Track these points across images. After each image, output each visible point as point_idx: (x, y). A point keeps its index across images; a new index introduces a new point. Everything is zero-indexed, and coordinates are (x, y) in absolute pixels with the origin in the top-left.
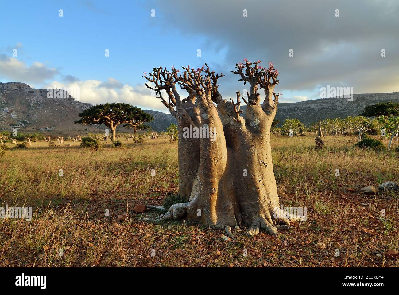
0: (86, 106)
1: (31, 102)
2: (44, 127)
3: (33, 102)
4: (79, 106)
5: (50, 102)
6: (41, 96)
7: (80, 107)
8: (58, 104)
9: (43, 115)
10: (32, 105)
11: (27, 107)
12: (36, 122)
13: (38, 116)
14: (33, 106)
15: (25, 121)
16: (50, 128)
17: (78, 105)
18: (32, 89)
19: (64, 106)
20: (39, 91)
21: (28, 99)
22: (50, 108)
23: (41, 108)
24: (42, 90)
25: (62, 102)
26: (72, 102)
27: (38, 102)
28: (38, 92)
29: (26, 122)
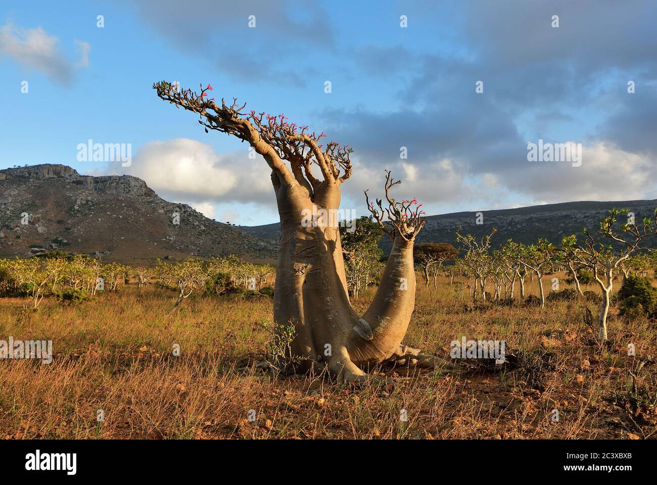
0: (178, 209)
1: (76, 202)
2: (92, 251)
3: (79, 202)
4: (165, 209)
5: (112, 201)
6: (95, 189)
7: (166, 212)
8: (125, 206)
9: (93, 228)
10: (77, 208)
11: (66, 212)
12: (80, 240)
13: (85, 229)
14: (78, 210)
15: (59, 239)
16: (103, 253)
17: (163, 207)
18: (81, 176)
19: (136, 210)
20: (92, 181)
21: (71, 195)
22: (108, 213)
23: (93, 213)
24: (97, 178)
25: (133, 203)
26: (152, 202)
27: (89, 201)
28: (91, 183)
29: (61, 240)
